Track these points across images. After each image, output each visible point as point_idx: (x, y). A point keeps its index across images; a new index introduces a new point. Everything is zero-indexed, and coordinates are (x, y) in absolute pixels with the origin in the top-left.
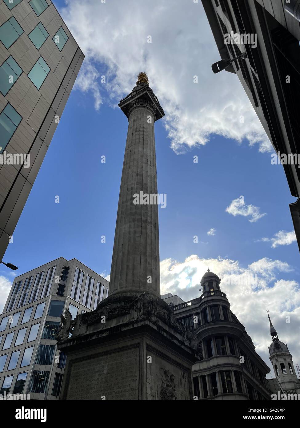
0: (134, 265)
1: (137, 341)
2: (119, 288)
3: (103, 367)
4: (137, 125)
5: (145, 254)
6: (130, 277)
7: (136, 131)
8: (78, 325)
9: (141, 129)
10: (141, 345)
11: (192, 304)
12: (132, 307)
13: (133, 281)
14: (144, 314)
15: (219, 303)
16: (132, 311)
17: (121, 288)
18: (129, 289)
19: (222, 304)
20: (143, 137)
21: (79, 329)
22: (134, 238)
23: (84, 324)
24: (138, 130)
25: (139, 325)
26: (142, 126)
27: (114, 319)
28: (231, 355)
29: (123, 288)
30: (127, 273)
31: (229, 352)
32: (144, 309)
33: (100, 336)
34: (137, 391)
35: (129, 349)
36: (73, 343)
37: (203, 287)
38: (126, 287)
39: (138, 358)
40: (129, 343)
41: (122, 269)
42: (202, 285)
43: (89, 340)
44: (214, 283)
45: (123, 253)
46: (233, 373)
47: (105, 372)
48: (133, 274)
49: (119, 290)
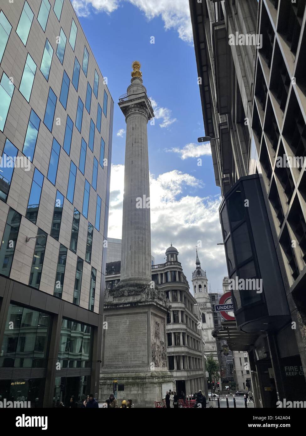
0: (139, 261)
1: (146, 310)
2: (130, 276)
3: (126, 321)
4: (136, 135)
5: (145, 253)
6: (137, 269)
7: (135, 142)
8: (107, 296)
9: (140, 141)
10: (148, 312)
11: (159, 268)
12: (142, 291)
13: (139, 272)
14: (151, 298)
15: (176, 270)
16: (142, 294)
17: (132, 276)
18: (137, 277)
19: (178, 270)
20: (141, 150)
21: (108, 298)
22: (138, 242)
23: (111, 295)
24: (137, 141)
25: (149, 303)
26: (140, 137)
27: (131, 296)
28: (180, 302)
29: (133, 276)
30: (135, 267)
31: (179, 300)
32: (151, 295)
33: (125, 306)
34: (147, 334)
35: (141, 314)
36: (108, 307)
37: (166, 256)
38: (135, 275)
39: (146, 319)
40: (142, 311)
41: (131, 263)
42: (166, 255)
43: (118, 307)
44: (175, 256)
45: (132, 252)
46: (180, 312)
47: (128, 324)
48: (139, 268)
49: (130, 277)
